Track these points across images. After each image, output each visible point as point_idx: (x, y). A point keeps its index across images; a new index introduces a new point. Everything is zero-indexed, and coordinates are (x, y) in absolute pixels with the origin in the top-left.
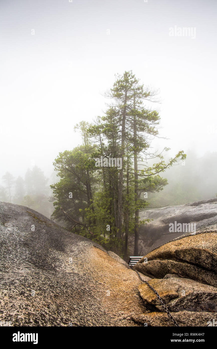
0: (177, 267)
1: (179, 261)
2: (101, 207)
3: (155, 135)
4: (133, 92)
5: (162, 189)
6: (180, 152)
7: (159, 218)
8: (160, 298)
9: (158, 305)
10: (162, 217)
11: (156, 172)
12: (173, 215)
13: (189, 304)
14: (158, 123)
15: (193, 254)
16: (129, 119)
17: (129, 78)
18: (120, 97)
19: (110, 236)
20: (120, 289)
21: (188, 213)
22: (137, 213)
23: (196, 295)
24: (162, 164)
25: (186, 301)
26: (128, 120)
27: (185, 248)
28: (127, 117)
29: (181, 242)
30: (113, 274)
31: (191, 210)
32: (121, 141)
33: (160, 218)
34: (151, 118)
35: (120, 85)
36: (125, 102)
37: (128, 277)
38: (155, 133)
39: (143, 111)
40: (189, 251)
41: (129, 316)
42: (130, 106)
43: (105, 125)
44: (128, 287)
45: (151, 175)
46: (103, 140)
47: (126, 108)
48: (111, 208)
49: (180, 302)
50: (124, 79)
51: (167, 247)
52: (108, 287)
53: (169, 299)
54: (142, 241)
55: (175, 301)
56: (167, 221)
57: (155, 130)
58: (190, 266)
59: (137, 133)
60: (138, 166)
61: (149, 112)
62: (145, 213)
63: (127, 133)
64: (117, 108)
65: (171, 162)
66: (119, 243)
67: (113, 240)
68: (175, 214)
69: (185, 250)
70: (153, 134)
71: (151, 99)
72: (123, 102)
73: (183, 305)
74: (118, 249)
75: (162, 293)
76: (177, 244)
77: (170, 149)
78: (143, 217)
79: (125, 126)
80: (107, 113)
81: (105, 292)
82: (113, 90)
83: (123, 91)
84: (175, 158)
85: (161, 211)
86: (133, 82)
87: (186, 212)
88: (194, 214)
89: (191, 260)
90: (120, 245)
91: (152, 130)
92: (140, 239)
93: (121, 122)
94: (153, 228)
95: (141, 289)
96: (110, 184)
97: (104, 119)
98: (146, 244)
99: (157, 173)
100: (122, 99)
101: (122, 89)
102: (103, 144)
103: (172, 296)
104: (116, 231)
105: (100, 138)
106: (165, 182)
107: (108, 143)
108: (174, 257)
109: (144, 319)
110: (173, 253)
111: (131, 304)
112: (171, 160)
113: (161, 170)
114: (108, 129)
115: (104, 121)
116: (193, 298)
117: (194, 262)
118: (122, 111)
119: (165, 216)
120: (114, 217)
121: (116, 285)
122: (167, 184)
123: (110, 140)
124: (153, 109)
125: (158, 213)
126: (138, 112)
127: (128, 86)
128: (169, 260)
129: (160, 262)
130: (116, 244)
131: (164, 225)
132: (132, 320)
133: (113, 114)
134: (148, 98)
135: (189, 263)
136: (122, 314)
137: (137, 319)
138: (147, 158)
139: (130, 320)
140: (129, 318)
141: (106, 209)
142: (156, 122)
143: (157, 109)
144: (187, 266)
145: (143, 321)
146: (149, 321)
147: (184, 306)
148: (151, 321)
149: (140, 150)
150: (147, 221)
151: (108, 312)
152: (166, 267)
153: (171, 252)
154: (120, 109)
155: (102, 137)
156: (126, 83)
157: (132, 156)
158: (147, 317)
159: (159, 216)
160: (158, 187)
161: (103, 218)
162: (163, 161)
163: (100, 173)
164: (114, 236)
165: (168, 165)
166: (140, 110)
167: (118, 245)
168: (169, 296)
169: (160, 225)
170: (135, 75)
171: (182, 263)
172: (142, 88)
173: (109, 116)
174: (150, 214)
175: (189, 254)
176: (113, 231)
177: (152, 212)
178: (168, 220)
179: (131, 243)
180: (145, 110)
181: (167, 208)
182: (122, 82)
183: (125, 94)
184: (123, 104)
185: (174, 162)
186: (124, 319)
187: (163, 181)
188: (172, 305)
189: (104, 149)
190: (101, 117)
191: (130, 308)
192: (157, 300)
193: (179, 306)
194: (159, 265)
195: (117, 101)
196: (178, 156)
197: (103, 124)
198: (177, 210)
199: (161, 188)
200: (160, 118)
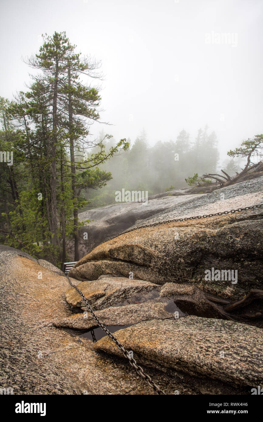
0: (111, 267)
1: (113, 261)
2: (30, 209)
3: (95, 119)
4: (67, 62)
5: (106, 184)
6: (122, 140)
7: (102, 218)
8: (85, 299)
9: (83, 306)
10: (106, 216)
11: (94, 165)
12: (118, 214)
13: (117, 300)
14: (97, 105)
15: (126, 251)
16: (62, 97)
17: (61, 42)
18: (49, 68)
19: (44, 242)
20: (46, 298)
21: (134, 211)
22: (75, 215)
23: (123, 290)
24: (102, 155)
25: (113, 298)
26: (61, 99)
27: (119, 245)
28: (60, 95)
29: (116, 240)
30: (39, 283)
31: (137, 207)
32: (52, 126)
33: (105, 218)
34: (89, 97)
35: (48, 50)
36: (56, 74)
37: (57, 284)
38: (96, 117)
39: (79, 87)
40: (123, 248)
41: (51, 323)
42: (63, 80)
43: (30, 104)
44: (56, 294)
45: (89, 167)
46: (28, 124)
47: (58, 83)
48: (43, 210)
49: (107, 300)
50: (54, 43)
51: (101, 247)
52: (31, 297)
53: (95, 299)
54: (84, 245)
55: (101, 299)
56: (111, 221)
57: (96, 113)
58: (123, 264)
59: (74, 116)
60: (75, 157)
61: (86, 90)
62: (86, 214)
63: (60, 115)
64: (46, 82)
65: (112, 152)
66: (56, 250)
67: (48, 247)
68: (121, 213)
69: (118, 247)
70: (93, 118)
71: (91, 73)
72: (53, 74)
73: (109, 303)
74: (54, 257)
75: (89, 294)
76: (112, 243)
77: (113, 136)
78: (85, 218)
79: (57, 106)
80: (33, 88)
81: (26, 303)
82: (39, 56)
83: (53, 59)
84: (116, 147)
85: (105, 210)
86: (66, 49)
87: (133, 209)
88: (140, 211)
89: (124, 258)
90: (56, 252)
91: (92, 113)
92: (82, 244)
93: (52, 102)
94: (96, 229)
95: (68, 294)
96: (41, 180)
97: (29, 96)
98: (88, 249)
99: (96, 165)
100: (53, 70)
101: (51, 56)
102: (29, 129)
103: (98, 296)
104: (50, 237)
105: (25, 121)
106: (108, 176)
107: (35, 128)
108: (108, 257)
109: (66, 322)
110: (107, 252)
111: (55, 311)
112: (111, 150)
113: (100, 161)
114: (34, 109)
115: (29, 98)
116: (121, 293)
117: (127, 259)
118: (52, 86)
119: (109, 215)
120: (48, 220)
121: (41, 294)
122: (112, 178)
123: (38, 125)
124: (92, 87)
125: (102, 213)
126: (72, 89)
127: (59, 53)
128: (103, 261)
129: (94, 264)
130: (51, 251)
131: (109, 225)
132: (53, 326)
133: (40, 89)
134: (85, 71)
135: (122, 262)
136: (43, 322)
137: (58, 323)
138: (84, 148)
139: (51, 326)
140: (51, 324)
141: (36, 211)
142: (96, 102)
143: (97, 87)
144: (121, 265)
145: (65, 325)
146: (72, 324)
147: (111, 303)
148: (74, 323)
149: (77, 138)
150: (87, 222)
151: (26, 323)
152: (100, 268)
153: (105, 252)
154: (49, 84)
155: (26, 120)
156: (57, 49)
157: (66, 145)
158: (69, 320)
159: (103, 216)
160: (101, 182)
161: (33, 223)
162: (103, 150)
163: (27, 167)
164: (49, 242)
165: (108, 155)
166: (75, 87)
167: (54, 252)
168: (96, 296)
169: (104, 226)
170: (68, 38)
171: (116, 262)
172: (78, 57)
173: (36, 92)
174: (92, 215)
175: (122, 252)
176: (46, 236)
177: (95, 212)
178: (113, 220)
179: (71, 249)
180: (82, 87)
181: (112, 206)
182: (50, 46)
183: (56, 64)
184: (54, 76)
185: (115, 151)
186: (45, 326)
187: (106, 175)
188: (98, 304)
189: (30, 136)
190: (25, 92)
191: (53, 315)
192: (82, 301)
193: (106, 304)
194: (93, 267)
195: (46, 73)
196: (120, 144)
197: (27, 102)
198: (123, 207)
199: (104, 184)
200: (100, 98)
